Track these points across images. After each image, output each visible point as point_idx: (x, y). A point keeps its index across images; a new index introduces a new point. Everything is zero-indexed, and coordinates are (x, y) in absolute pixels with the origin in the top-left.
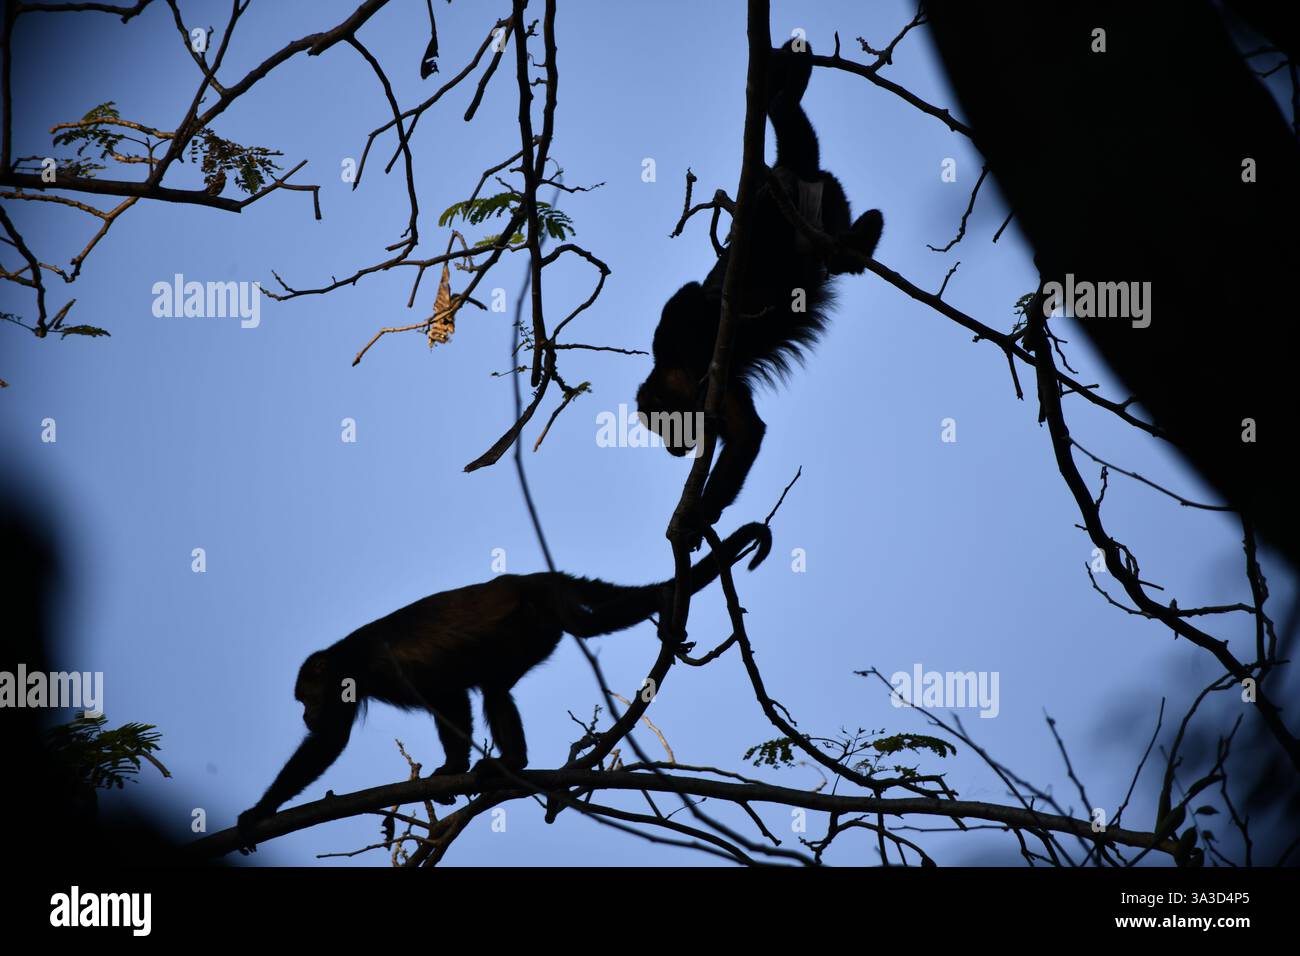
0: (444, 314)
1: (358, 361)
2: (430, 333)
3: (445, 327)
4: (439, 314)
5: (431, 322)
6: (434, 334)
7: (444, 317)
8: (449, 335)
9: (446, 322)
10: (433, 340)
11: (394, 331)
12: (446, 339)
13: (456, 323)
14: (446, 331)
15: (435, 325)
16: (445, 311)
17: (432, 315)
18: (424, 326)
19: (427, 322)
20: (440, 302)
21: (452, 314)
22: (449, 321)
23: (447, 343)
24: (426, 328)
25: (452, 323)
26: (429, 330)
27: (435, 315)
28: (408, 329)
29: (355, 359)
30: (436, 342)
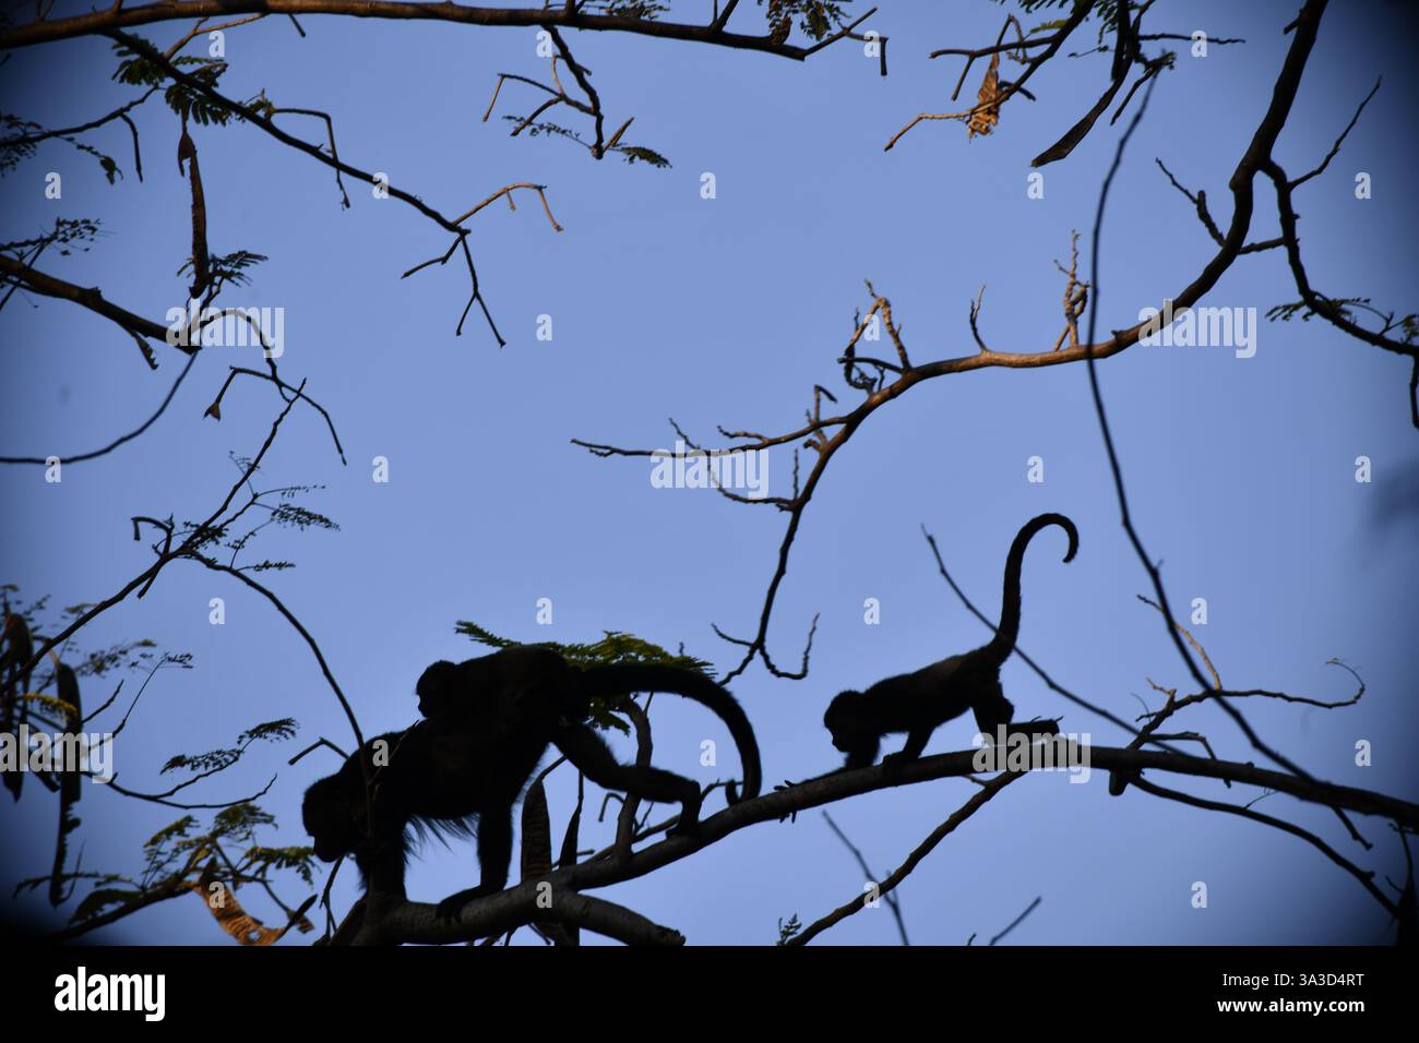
0: (989, 105)
1: (891, 146)
2: (971, 123)
3: (988, 118)
4: (984, 104)
5: (973, 112)
6: (974, 124)
7: (989, 109)
8: (992, 126)
9: (989, 112)
10: (973, 131)
11: (933, 118)
12: (987, 130)
13: (1000, 114)
14: (988, 121)
15: (980, 115)
16: (989, 102)
17: (975, 105)
18: (965, 116)
19: (969, 113)
20: (985, 90)
21: (997, 106)
22: (993, 111)
23: (988, 135)
24: (967, 118)
25: (996, 114)
26: (970, 120)
27: (979, 106)
28: (948, 118)
29: (888, 144)
30: (977, 133)
